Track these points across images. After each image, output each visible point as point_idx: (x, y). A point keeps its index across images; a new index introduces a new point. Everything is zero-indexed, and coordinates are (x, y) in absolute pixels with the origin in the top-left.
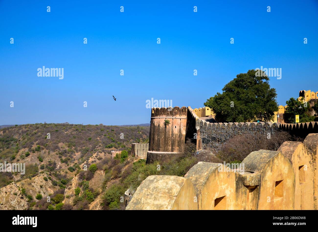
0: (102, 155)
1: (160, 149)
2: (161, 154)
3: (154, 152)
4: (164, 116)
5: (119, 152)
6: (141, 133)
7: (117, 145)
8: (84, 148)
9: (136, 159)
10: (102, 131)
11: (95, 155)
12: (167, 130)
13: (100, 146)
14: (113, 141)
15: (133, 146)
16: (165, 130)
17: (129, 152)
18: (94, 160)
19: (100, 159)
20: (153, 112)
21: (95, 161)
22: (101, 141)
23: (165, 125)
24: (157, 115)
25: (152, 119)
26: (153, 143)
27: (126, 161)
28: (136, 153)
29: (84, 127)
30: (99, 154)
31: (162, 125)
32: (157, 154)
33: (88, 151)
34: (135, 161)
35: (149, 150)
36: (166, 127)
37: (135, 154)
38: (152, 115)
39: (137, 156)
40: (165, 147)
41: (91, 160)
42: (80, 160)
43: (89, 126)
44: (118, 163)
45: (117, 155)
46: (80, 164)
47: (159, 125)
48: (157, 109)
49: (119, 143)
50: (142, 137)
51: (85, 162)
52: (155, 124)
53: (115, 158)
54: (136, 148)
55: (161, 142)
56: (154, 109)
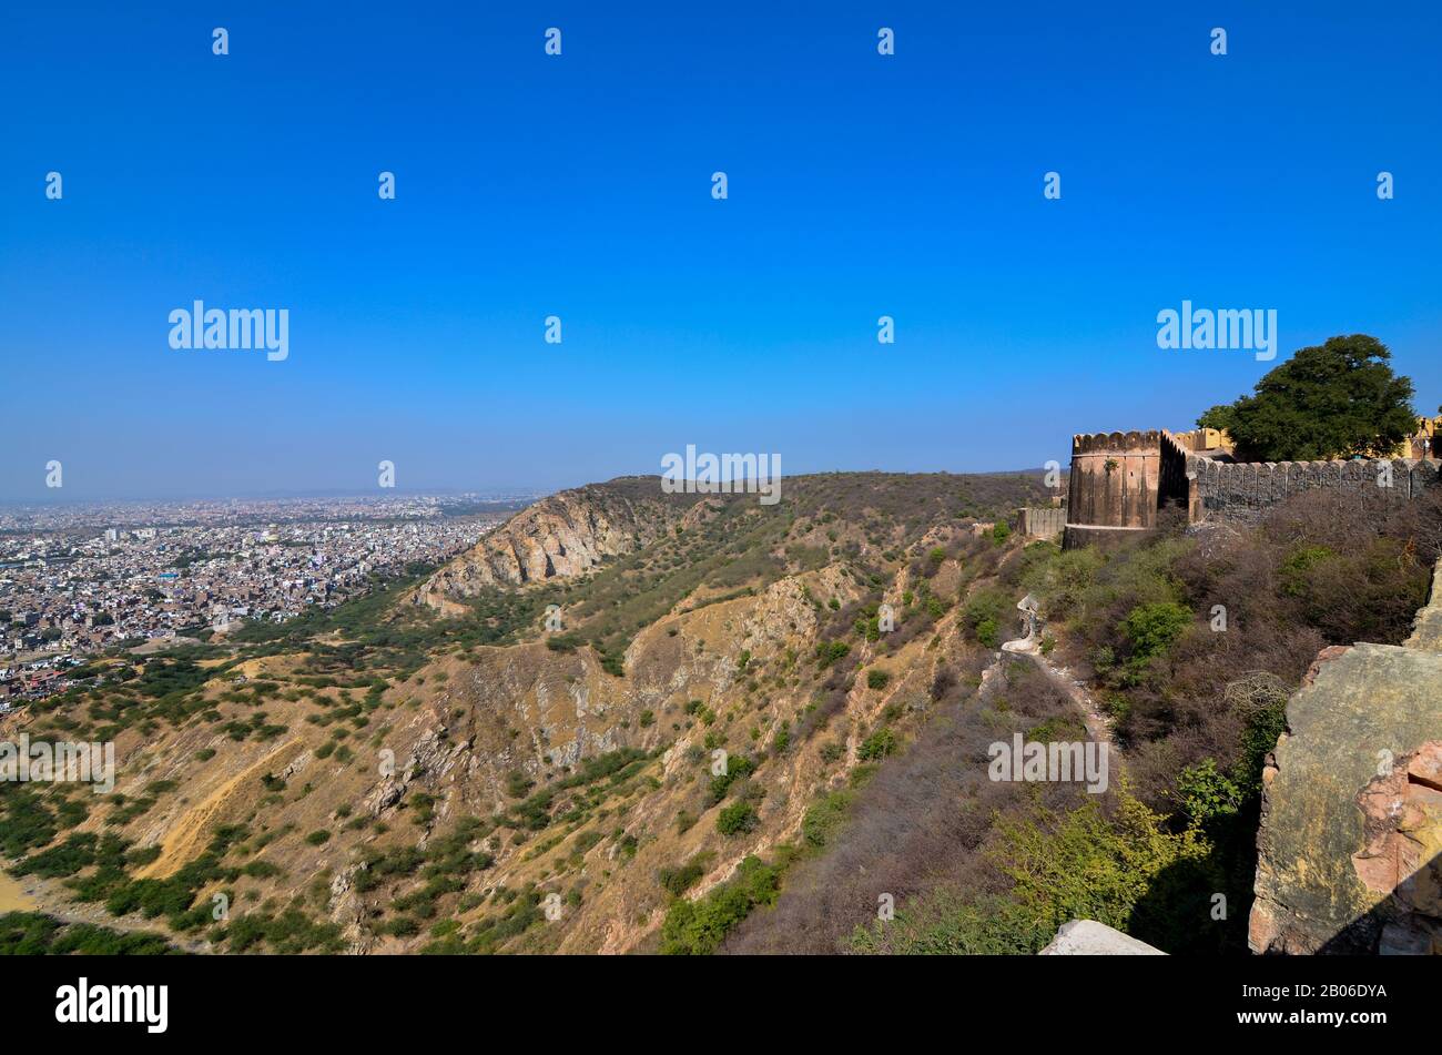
0: (948, 531)
1: (1096, 520)
2: (1097, 530)
3: (1080, 526)
4: (1105, 453)
5: (987, 526)
6: (1027, 487)
7: (977, 512)
8: (911, 517)
9: (1029, 539)
10: (945, 484)
11: (933, 531)
12: (1111, 482)
13: (943, 514)
14: (970, 504)
15: (1022, 514)
16: (1107, 481)
17: (1012, 527)
18: (931, 540)
19: (944, 538)
20: (1077, 445)
21: (934, 543)
22: (943, 504)
23: (1107, 470)
24: (1085, 450)
25: (1073, 458)
26: (1079, 508)
27: (1007, 543)
28: (1028, 528)
29: (910, 477)
30: (942, 529)
31: (1099, 469)
32: (1088, 531)
33: (919, 522)
34: (1027, 544)
35: (1069, 522)
36: (1109, 474)
37: (1025, 530)
38: (1075, 450)
39: (1031, 534)
40: (1106, 516)
41: (925, 540)
42: (905, 541)
43: (920, 475)
44: (989, 547)
45: (985, 531)
46: (906, 547)
47: (1092, 471)
48: (1087, 438)
49: (981, 507)
50: (1030, 496)
51: (915, 544)
52: (1083, 469)
53: (980, 537)
54: (1028, 519)
55: (1097, 506)
56: (1079, 438)
